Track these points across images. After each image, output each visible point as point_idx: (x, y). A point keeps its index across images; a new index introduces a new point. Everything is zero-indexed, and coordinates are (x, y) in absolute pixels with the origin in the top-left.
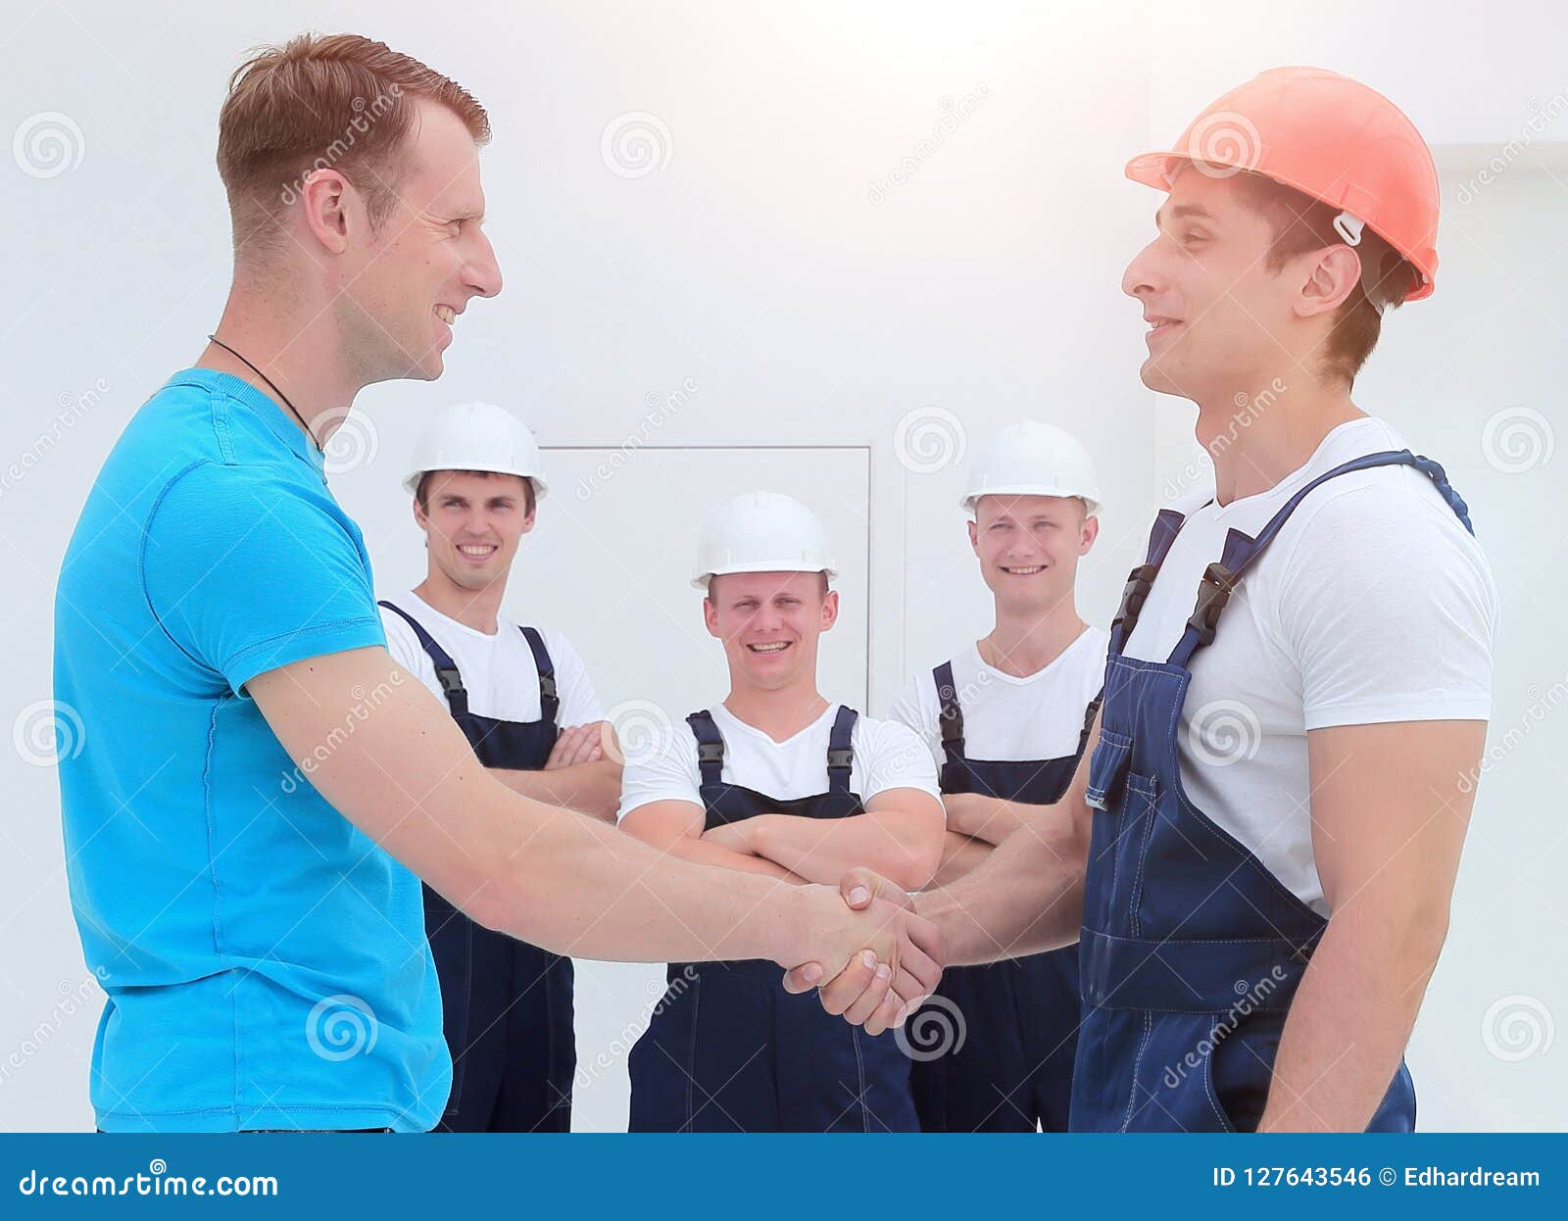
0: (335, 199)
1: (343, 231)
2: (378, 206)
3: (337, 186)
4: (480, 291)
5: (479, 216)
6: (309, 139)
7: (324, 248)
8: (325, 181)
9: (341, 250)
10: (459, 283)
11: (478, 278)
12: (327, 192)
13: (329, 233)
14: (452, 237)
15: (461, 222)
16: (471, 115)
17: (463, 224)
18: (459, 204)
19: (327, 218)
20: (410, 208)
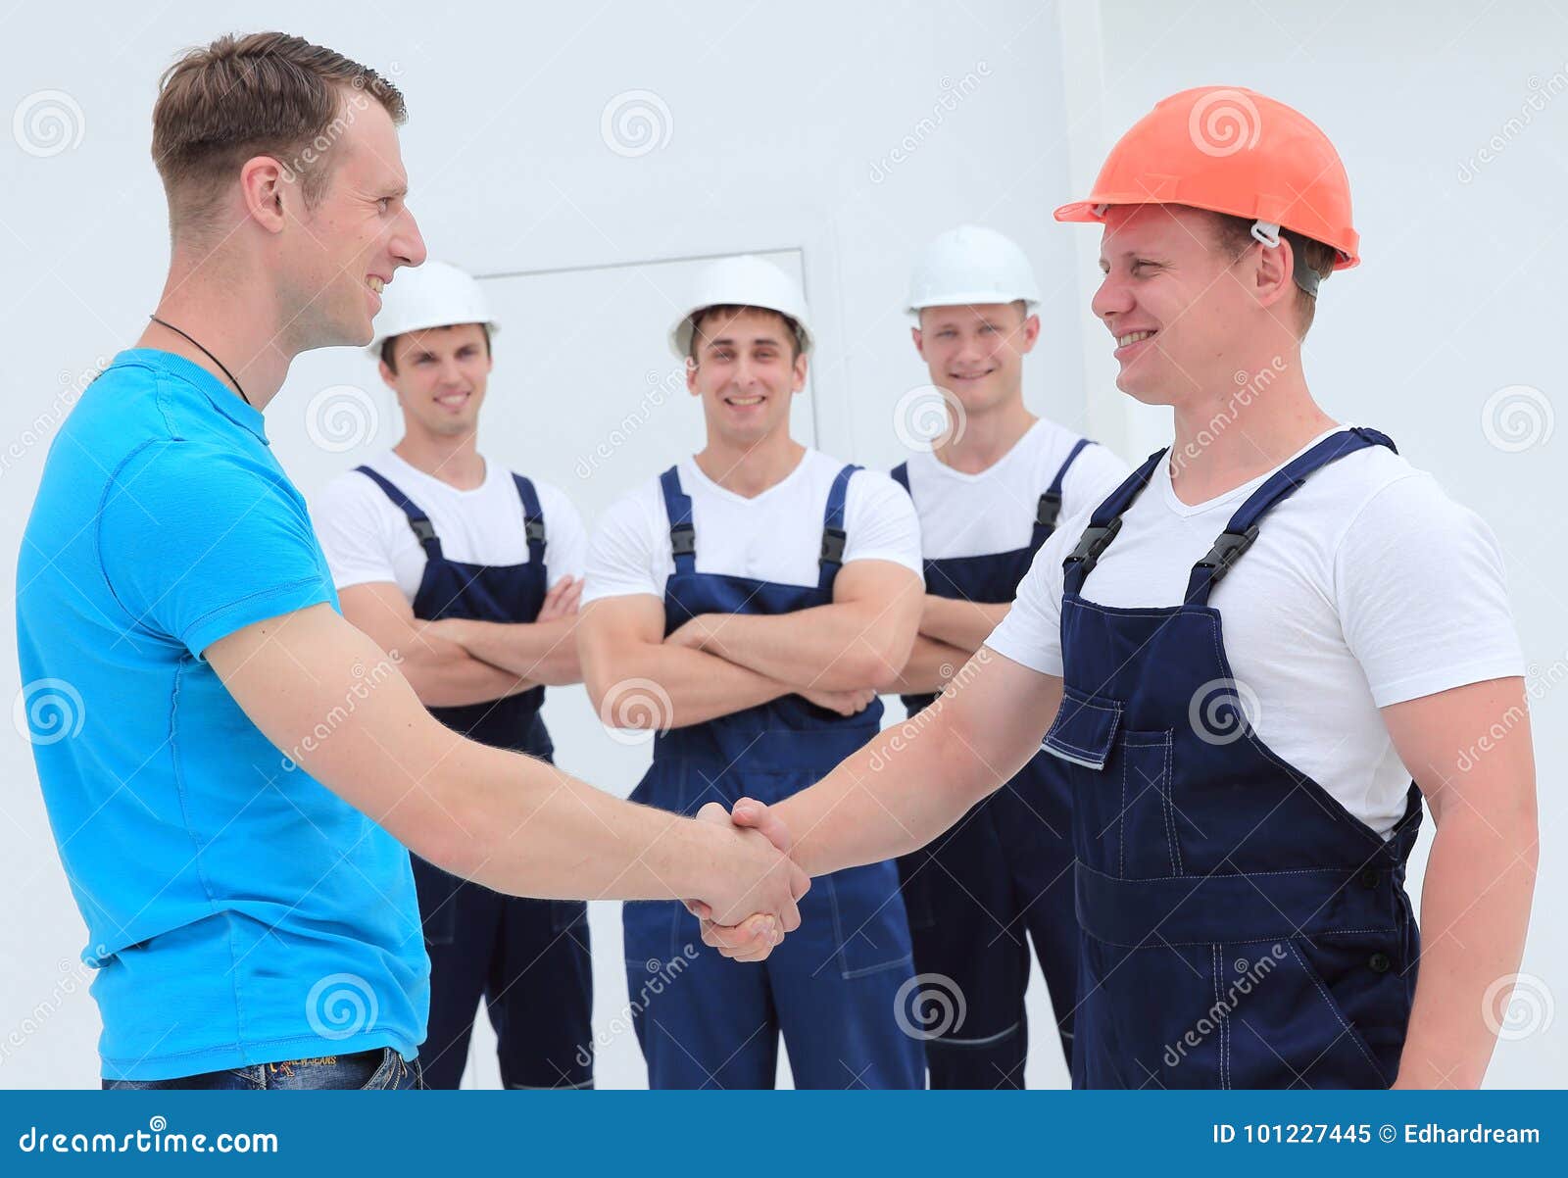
0: (271, 184)
1: (279, 212)
2: (312, 187)
3: (273, 171)
4: (406, 261)
5: (402, 191)
6: (244, 130)
7: (262, 228)
8: (261, 167)
9: (279, 229)
10: (387, 255)
11: (404, 249)
12: (262, 179)
13: (266, 214)
14: (380, 213)
15: (387, 200)
16: (390, 99)
17: (389, 201)
18: (384, 182)
19: (265, 202)
20: (341, 186)
